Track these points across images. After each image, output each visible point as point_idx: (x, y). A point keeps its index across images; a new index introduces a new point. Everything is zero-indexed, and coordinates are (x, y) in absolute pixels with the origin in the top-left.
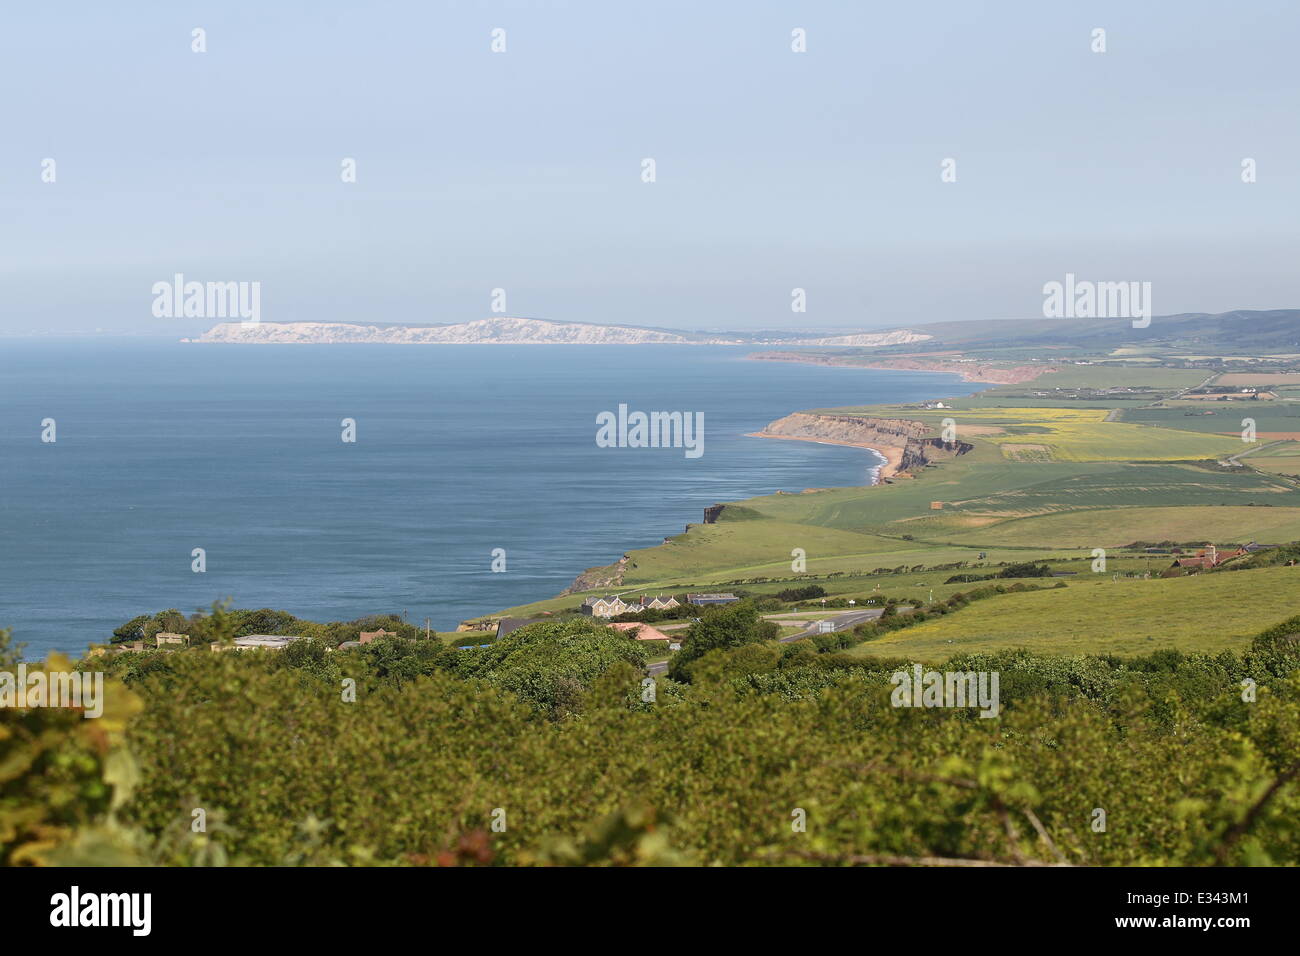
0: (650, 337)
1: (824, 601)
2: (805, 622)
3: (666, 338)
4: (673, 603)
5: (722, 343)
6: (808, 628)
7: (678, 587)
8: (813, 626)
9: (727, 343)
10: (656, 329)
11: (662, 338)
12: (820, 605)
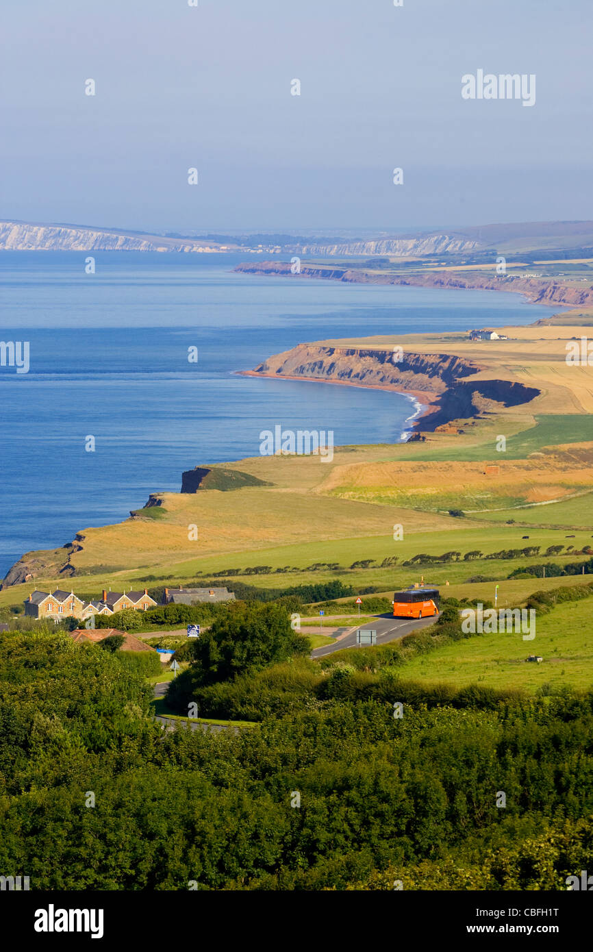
0: (105, 241)
1: (359, 601)
2: (335, 629)
3: (126, 241)
4: (147, 602)
5: (200, 250)
6: (339, 638)
7: (151, 578)
8: (345, 635)
9: (207, 250)
10: (114, 230)
11: (120, 243)
12: (354, 605)
